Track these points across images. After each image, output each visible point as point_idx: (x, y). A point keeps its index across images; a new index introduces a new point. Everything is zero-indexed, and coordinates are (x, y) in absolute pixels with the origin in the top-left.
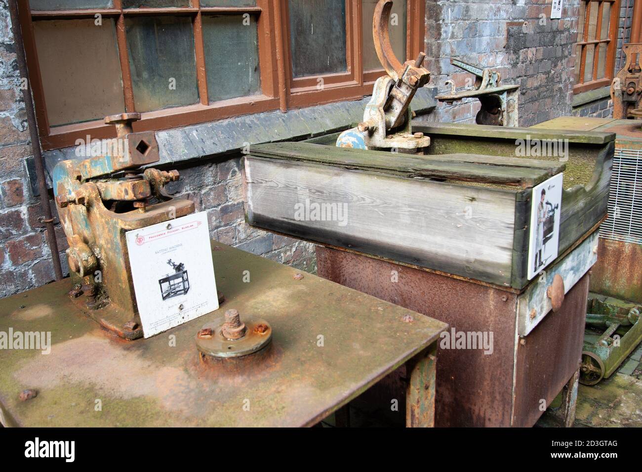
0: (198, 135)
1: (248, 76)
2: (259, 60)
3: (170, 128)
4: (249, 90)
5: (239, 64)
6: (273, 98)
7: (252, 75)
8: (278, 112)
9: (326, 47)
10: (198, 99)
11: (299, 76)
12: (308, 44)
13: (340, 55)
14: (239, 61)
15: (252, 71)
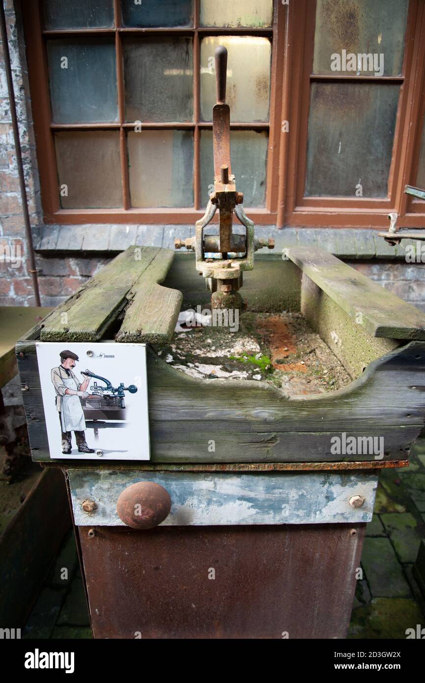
0: (173, 234)
1: (252, 188)
2: (266, 175)
3: (152, 224)
4: (251, 203)
5: (243, 177)
6: (269, 212)
7: (256, 189)
8: (273, 228)
9: (357, 169)
10: (193, 204)
11: (313, 195)
12: (332, 164)
13: (379, 179)
14: (243, 174)
15: (257, 185)
